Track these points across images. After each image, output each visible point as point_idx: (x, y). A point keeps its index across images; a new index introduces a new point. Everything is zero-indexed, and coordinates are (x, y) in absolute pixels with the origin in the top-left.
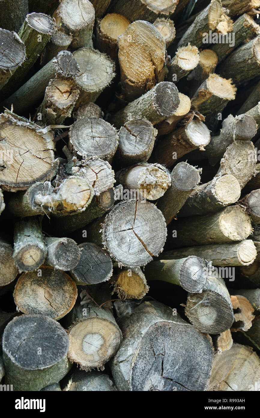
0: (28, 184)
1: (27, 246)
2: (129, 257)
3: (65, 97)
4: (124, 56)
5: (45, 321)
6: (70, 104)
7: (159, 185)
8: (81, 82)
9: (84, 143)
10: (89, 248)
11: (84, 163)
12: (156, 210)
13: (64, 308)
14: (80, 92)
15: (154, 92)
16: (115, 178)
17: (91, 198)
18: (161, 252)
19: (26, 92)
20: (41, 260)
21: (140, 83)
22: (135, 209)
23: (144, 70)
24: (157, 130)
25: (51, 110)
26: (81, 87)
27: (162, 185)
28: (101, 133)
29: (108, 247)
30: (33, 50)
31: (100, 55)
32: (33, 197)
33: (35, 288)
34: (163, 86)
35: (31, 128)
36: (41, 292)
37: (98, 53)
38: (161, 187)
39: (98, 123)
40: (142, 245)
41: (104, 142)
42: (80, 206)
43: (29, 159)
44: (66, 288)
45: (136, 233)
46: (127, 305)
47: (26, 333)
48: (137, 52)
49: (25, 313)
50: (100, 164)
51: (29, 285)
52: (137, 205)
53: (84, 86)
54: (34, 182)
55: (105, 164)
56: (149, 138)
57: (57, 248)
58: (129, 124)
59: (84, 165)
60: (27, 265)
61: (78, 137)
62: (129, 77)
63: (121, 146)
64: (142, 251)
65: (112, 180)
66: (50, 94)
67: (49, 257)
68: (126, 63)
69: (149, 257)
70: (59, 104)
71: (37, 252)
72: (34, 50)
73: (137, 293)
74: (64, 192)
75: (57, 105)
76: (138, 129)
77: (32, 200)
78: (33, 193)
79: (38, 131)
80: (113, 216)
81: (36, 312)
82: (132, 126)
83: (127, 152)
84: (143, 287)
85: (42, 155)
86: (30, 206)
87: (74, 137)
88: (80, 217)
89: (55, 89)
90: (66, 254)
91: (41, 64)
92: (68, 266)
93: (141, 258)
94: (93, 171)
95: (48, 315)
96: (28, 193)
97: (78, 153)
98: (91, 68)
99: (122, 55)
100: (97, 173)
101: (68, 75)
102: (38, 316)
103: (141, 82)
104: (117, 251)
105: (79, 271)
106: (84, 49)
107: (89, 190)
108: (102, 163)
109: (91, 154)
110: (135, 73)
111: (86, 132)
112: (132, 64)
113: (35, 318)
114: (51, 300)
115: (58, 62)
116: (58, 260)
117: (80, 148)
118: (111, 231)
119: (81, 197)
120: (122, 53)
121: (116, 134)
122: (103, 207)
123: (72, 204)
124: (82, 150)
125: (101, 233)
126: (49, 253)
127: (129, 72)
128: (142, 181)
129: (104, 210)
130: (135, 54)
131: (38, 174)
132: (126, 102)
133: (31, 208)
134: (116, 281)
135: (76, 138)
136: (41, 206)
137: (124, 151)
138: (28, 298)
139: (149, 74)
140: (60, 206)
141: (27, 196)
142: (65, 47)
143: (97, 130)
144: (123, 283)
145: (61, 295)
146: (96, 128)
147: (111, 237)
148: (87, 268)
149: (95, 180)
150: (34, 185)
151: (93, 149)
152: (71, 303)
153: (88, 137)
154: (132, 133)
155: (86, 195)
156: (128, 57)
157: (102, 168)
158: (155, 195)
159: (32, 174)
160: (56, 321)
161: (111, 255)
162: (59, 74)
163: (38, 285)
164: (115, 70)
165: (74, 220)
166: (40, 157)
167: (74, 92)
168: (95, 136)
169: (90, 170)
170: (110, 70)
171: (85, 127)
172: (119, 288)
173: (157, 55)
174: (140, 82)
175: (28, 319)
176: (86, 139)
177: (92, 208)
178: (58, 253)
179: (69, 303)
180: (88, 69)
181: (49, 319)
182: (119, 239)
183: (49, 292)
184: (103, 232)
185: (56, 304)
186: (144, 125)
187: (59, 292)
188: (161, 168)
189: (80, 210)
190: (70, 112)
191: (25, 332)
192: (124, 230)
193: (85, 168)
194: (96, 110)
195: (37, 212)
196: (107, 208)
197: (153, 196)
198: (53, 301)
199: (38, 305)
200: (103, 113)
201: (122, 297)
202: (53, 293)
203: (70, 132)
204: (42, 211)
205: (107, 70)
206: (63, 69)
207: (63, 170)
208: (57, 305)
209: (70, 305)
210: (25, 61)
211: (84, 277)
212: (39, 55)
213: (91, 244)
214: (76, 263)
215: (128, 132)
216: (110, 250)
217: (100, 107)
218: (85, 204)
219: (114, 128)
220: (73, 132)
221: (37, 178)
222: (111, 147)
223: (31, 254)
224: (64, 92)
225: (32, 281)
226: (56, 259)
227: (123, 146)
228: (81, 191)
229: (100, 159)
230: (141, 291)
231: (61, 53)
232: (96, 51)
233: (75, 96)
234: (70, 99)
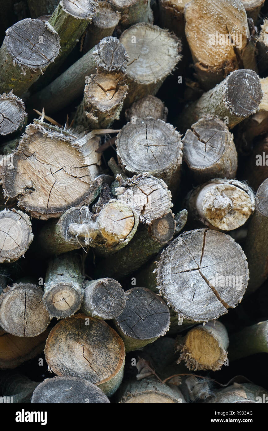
0: (61, 210)
1: (59, 285)
2: (194, 307)
3: (109, 96)
4: (192, 31)
5: (83, 386)
6: (116, 105)
7: (237, 209)
8: (133, 72)
9: (135, 155)
10: (141, 294)
11: (130, 182)
12: (233, 244)
13: (107, 372)
14: (129, 88)
15: (226, 84)
16: (172, 202)
17: (136, 226)
18: (240, 302)
19: (62, 87)
20: (76, 305)
21: (215, 68)
22: (203, 243)
23: (220, 50)
24: (232, 135)
25: (91, 114)
26: (133, 78)
27: (242, 210)
28: (159, 139)
29: (164, 293)
30: (70, 36)
31: (161, 31)
32: (67, 226)
33: (70, 343)
34: (238, 76)
35: (65, 140)
36: (79, 349)
37: (157, 30)
38: (240, 212)
39: (156, 126)
40: (212, 292)
41: (162, 152)
42: (122, 237)
43: (62, 178)
44: (111, 346)
45: (204, 275)
46: (205, 383)
47: (60, 398)
48: (209, 26)
49: (58, 374)
50: (152, 183)
51: (63, 340)
52: (206, 238)
53: (136, 77)
54: (69, 207)
55: (159, 183)
56: (222, 146)
57: (95, 289)
58: (197, 126)
59: (130, 184)
60: (59, 309)
61: (127, 147)
62: (200, 59)
63: (187, 157)
64: (211, 299)
65: (168, 204)
66: (90, 94)
67: (87, 301)
68: (196, 41)
69: (221, 308)
70: (101, 106)
71: (71, 294)
72: (72, 36)
73: (212, 362)
74: (102, 219)
75: (98, 108)
76: (208, 133)
77: (65, 230)
78: (67, 222)
79: (73, 143)
80: (172, 252)
81: (72, 374)
82: (201, 129)
83: (195, 165)
84: (219, 353)
85: (78, 173)
86: (63, 237)
87: (121, 147)
88: (131, 253)
89: (96, 87)
90: (107, 298)
91: (81, 50)
92: (109, 313)
93: (211, 309)
94: (143, 192)
95: (87, 379)
96: (61, 221)
97: (126, 168)
98: (148, 51)
99: (190, 30)
100: (148, 194)
101: (113, 68)
102: (75, 379)
103: (217, 66)
104: (177, 299)
105: (126, 323)
106: (138, 27)
107: (134, 217)
108: (155, 181)
109: (144, 169)
110: (208, 54)
111: (138, 139)
112: (204, 42)
113: (70, 381)
114: (91, 361)
115: (99, 53)
116: (96, 305)
117: (129, 162)
118: (169, 271)
119: (123, 225)
120: (190, 28)
121: (179, 141)
122: (158, 240)
123: (112, 233)
124: (132, 164)
125: (156, 274)
126: (87, 296)
127: (200, 53)
128: (208, 204)
129: (159, 244)
130: (207, 28)
131: (74, 197)
132: (200, 91)
133: (65, 240)
134: (184, 344)
135: (125, 148)
136: (76, 236)
137: (191, 163)
138: (63, 355)
139: (226, 54)
140: (99, 238)
141: (60, 225)
142: (110, 29)
143: (154, 136)
144: (192, 347)
145: (104, 354)
146: (152, 133)
147: (169, 280)
148: (136, 319)
149: (145, 204)
150: (67, 211)
151: (147, 162)
152: (116, 365)
153: (140, 146)
154: (201, 139)
155: (129, 223)
156: (198, 32)
157: (154, 188)
158: (231, 223)
159: (66, 197)
160: (96, 387)
161: (168, 303)
162: (101, 69)
163: (75, 340)
164: (181, 50)
165: (125, 258)
166: (75, 176)
167: (120, 89)
168: (150, 145)
169: (139, 191)
170: (173, 52)
171: (137, 132)
172: (187, 353)
173: (235, 30)
174: (215, 66)
175: (62, 382)
176: (138, 149)
177: (145, 241)
178: (97, 296)
179: (114, 365)
180: (143, 53)
181: (88, 383)
182: (180, 283)
183: (88, 350)
184: (158, 272)
185: (97, 366)
186: (216, 127)
187: (101, 350)
188: (240, 186)
189: (121, 241)
190: (118, 113)
191: (58, 396)
192: (188, 271)
193: (131, 188)
194: (157, 105)
195: (71, 244)
196: (164, 241)
197: (228, 225)
198: (93, 362)
199: (74, 366)
200: (166, 109)
201: (191, 367)
202: (93, 351)
203: (118, 140)
204: (77, 243)
205: (169, 52)
206: (105, 62)
207: (108, 190)
208: (99, 367)
209: (115, 368)
210: (58, 55)
211: (133, 331)
212: (78, 40)
213: (144, 289)
214: (121, 310)
215: (195, 138)
216: (167, 296)
217: (162, 101)
218: (128, 235)
219: (177, 132)
220: (122, 140)
221: (72, 202)
222: (171, 158)
223: (64, 296)
224: (108, 90)
225: (67, 335)
226: (94, 303)
227: (189, 156)
228: (123, 218)
229: (152, 176)
230: (217, 359)
231: (104, 41)
232: (155, 27)
233: (121, 94)
234: (115, 98)
